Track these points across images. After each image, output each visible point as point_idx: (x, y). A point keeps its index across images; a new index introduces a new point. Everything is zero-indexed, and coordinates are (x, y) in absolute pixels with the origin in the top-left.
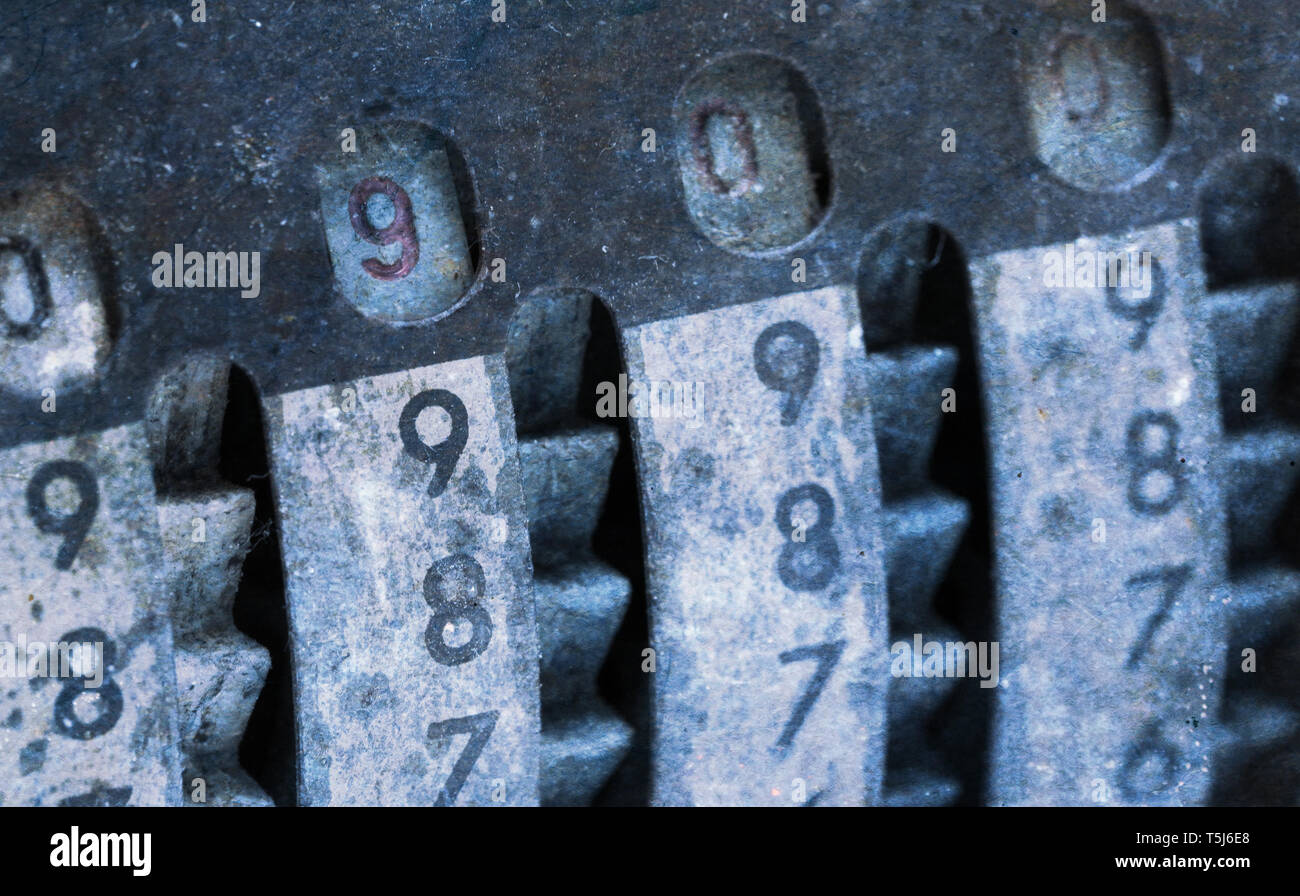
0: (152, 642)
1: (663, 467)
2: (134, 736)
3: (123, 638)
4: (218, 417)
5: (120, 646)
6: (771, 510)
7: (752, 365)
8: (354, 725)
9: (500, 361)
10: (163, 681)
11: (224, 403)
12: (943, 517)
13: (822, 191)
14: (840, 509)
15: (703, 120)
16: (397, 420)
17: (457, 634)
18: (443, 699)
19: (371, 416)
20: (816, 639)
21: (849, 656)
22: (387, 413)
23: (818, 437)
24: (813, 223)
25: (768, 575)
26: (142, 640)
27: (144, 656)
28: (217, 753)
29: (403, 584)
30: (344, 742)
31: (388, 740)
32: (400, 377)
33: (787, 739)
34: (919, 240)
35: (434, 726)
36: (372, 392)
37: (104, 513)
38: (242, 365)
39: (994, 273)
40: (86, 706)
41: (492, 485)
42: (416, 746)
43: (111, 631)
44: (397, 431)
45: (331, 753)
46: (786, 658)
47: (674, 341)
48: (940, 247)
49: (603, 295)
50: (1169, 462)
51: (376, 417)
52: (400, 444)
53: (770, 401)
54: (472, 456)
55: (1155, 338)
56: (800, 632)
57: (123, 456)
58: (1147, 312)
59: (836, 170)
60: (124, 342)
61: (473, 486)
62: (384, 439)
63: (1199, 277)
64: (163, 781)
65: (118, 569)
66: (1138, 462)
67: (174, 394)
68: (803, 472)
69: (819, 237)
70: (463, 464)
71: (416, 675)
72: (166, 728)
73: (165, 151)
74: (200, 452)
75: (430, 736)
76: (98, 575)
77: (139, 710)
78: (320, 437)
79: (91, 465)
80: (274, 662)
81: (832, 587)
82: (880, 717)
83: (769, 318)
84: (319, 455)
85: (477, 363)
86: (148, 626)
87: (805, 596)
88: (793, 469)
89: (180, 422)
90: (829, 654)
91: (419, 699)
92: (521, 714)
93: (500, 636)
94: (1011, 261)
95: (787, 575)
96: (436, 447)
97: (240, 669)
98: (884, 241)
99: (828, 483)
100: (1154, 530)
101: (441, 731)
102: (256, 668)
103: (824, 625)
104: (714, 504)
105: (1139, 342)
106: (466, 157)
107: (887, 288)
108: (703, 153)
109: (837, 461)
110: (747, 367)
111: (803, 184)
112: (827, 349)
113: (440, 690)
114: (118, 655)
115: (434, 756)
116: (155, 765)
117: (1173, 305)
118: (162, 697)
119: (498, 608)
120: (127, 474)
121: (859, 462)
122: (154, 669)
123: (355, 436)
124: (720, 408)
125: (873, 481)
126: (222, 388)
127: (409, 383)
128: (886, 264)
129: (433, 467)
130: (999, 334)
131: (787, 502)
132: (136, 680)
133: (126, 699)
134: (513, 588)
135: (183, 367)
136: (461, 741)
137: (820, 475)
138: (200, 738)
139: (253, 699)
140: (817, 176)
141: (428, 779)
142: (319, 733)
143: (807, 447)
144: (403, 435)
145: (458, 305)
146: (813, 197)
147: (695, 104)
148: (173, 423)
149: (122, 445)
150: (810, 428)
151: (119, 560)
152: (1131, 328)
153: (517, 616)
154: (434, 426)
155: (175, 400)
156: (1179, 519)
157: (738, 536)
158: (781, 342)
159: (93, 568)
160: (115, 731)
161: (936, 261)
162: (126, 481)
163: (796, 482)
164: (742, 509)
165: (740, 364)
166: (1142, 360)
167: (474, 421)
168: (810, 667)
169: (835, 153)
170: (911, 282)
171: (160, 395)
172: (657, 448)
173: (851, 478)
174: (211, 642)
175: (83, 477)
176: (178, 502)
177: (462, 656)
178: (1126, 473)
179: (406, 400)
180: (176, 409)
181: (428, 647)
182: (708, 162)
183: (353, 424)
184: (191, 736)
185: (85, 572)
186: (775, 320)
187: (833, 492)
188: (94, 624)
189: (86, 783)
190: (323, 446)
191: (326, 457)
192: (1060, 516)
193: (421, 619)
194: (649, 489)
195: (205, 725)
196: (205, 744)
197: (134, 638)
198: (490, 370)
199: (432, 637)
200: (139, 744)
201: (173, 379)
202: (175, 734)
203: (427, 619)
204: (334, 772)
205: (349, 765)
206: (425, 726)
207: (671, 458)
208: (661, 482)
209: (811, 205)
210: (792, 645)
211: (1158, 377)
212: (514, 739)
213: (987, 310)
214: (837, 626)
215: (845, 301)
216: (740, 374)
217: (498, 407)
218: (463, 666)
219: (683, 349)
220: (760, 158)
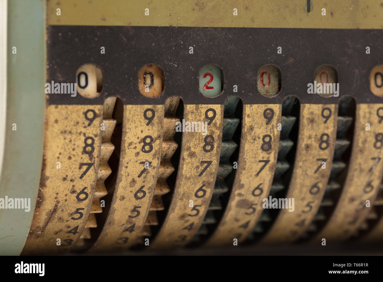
0: (159, 140)
1: (246, 128)
2: (154, 154)
3: (155, 138)
4: (177, 107)
5: (154, 139)
6: (262, 138)
7: (263, 114)
8: (189, 159)
9: (223, 106)
10: (160, 146)
11: (178, 104)
12: (289, 144)
13: (279, 89)
14: (273, 139)
15: (263, 74)
16: (205, 112)
17: (208, 148)
18: (204, 158)
19: (201, 111)
20: (265, 159)
21: (270, 163)
22: (203, 111)
23: (271, 127)
24: (277, 93)
25: (259, 148)
26: (158, 139)
27: (158, 142)
28: (167, 159)
29: (201, 138)
30: (187, 161)
31: (194, 162)
32: (207, 105)
33: (257, 174)
34: (294, 99)
35: (202, 161)
36: (202, 107)
37: (155, 118)
38: (182, 99)
39: (305, 107)
40: (147, 148)
41: (218, 125)
42: (198, 164)
43: (153, 137)
44: (205, 114)
45: (185, 162)
46: (260, 161)
47: (251, 108)
48: (296, 101)
49: (241, 98)
50: (327, 142)
51: (202, 111)
52: (205, 116)
53: (265, 121)
54: (216, 120)
55: (328, 122)
56: (263, 158)
57: (160, 110)
58: (328, 118)
59: (282, 86)
60: (164, 91)
61: (215, 125)
62: (202, 115)
63: (337, 113)
64: (157, 162)
65: (156, 127)
66: (321, 141)
67: (171, 101)
68: (268, 132)
69: (277, 96)
70: (214, 121)
71: (201, 153)
72: (159, 154)
73: (176, 63)
74: (173, 111)
75: (201, 163)
76: (152, 128)
77: (155, 150)
78: (192, 112)
79: (155, 110)
80: (178, 146)
81: (269, 152)
82: (273, 174)
83: (267, 107)
84: (192, 115)
85: (219, 105)
86: (159, 137)
87: (265, 152)
88: (267, 132)
89: (171, 106)
90: (267, 162)
91: (200, 157)
92: (216, 162)
93: (215, 149)
94: (307, 105)
95: (262, 148)
96: (210, 118)
97: (173, 147)
98: (288, 98)
99: (272, 135)
100: (322, 152)
101: (203, 163)
102: (175, 147)
103: (267, 157)
104: (253, 135)
105: (325, 122)
106: (224, 73)
107: (287, 106)
108: (262, 79)
109: (274, 132)
110: (262, 114)
111: (276, 87)
112: (276, 114)
113: (204, 156)
114: (154, 141)
115: (201, 166)
116: (156, 159)
117: (332, 117)
118: (159, 148)
119: (216, 145)
120: (160, 112)
121: (277, 132)
122: (159, 144)
123: (198, 113)
124: (256, 120)
125: (279, 136)
126: (178, 102)
127: (208, 107)
128: (288, 102)
129: (209, 121)
130: (303, 117)
131: (265, 137)
132: (156, 145)
133: (154, 148)
134: (218, 142)
135: (173, 97)
136: (206, 164)
137: (271, 133)
138: (165, 156)
139: (174, 151)
140: (279, 86)
141: (199, 170)
142: (184, 159)
143: (269, 129)
144: (205, 115)
145: (218, 96)
146: (278, 89)
147: (262, 71)
148: (170, 106)
149: (160, 108)
150: (270, 126)
151: (156, 126)
152: (324, 119)
153: (218, 147)
154: (210, 114)
155: (171, 102)
156: (326, 151)
157: (255, 141)
158: (268, 111)
159: (152, 126)
160: (151, 152)
161: (295, 103)
162: (160, 114)
163: (267, 134)
164: (257, 136)
165: (261, 114)
166: (326, 125)
167: (217, 114)
168: (263, 163)
169: (282, 83)
170: (291, 106)
171: (168, 101)
172: (246, 124)
173: (275, 135)
174: (169, 142)
175: (153, 112)
176: (168, 119)
177: (209, 151)
178: (319, 142)
179: (207, 109)
180: (170, 104)
181: (203, 149)
182: (262, 81)
183: (198, 111)
184: (163, 156)
185: (150, 127)
186: (268, 108)
187: (272, 137)
188: (151, 135)
189: (145, 160)
190: (192, 114)
191: (192, 116)
192: (308, 147)
193: (203, 144)
194: (243, 131)
195: (166, 154)
196: (166, 157)
197: (156, 139)
198: (221, 107)
199: (204, 147)
200: (154, 155)
201: (171, 99)
202: (160, 155)
203: (204, 144)
204: (185, 165)
205: (187, 165)
206: (200, 161)
207: (247, 126)
208: (245, 130)
209: (277, 91)
210: (261, 159)
211: (328, 128)
212: (214, 166)
213: (303, 112)
214: (268, 158)
215: (280, 107)
216: (261, 115)
217: (221, 113)
218: (208, 153)
219: (252, 110)
220: (271, 82)
